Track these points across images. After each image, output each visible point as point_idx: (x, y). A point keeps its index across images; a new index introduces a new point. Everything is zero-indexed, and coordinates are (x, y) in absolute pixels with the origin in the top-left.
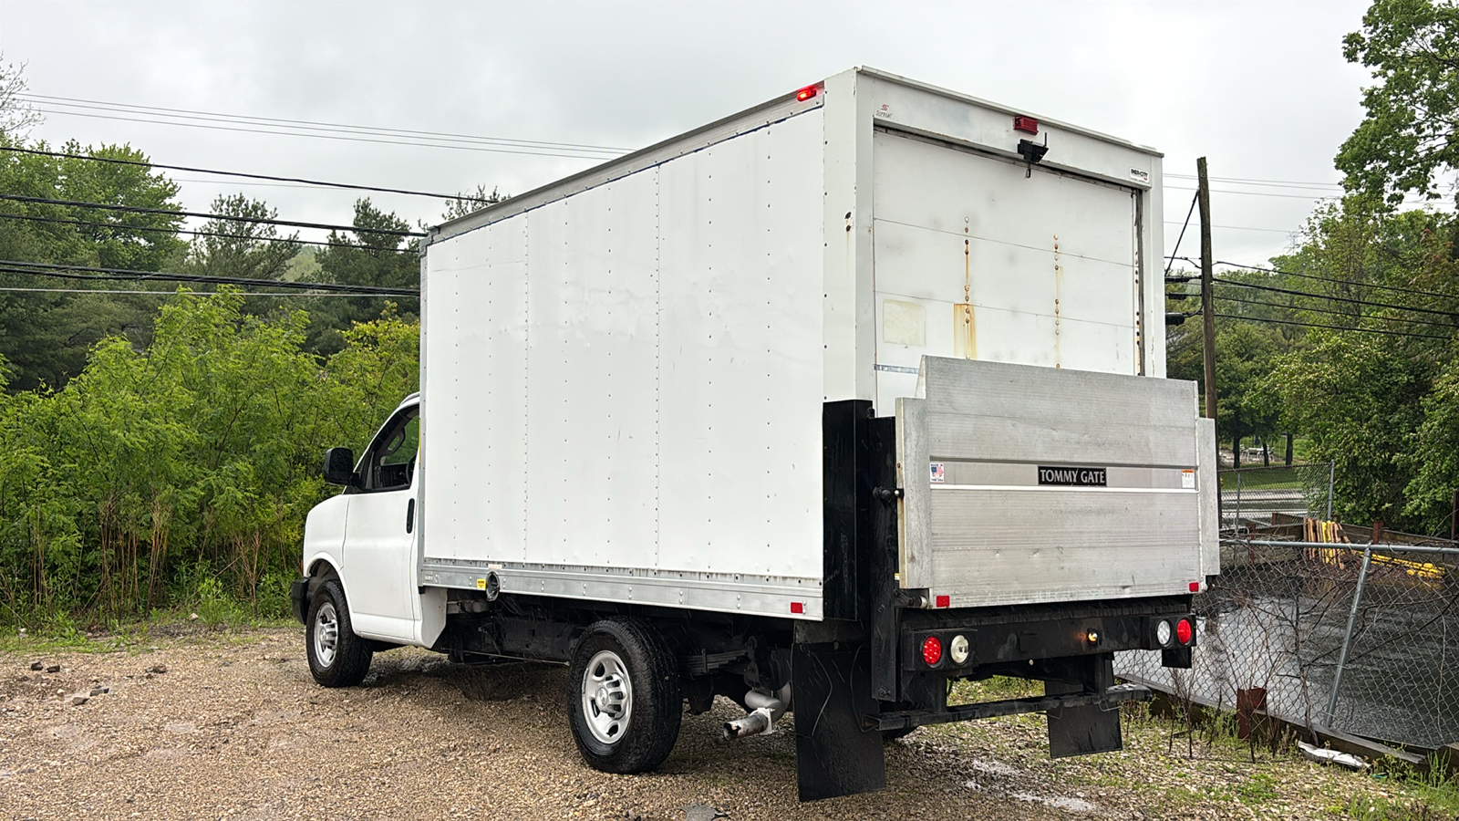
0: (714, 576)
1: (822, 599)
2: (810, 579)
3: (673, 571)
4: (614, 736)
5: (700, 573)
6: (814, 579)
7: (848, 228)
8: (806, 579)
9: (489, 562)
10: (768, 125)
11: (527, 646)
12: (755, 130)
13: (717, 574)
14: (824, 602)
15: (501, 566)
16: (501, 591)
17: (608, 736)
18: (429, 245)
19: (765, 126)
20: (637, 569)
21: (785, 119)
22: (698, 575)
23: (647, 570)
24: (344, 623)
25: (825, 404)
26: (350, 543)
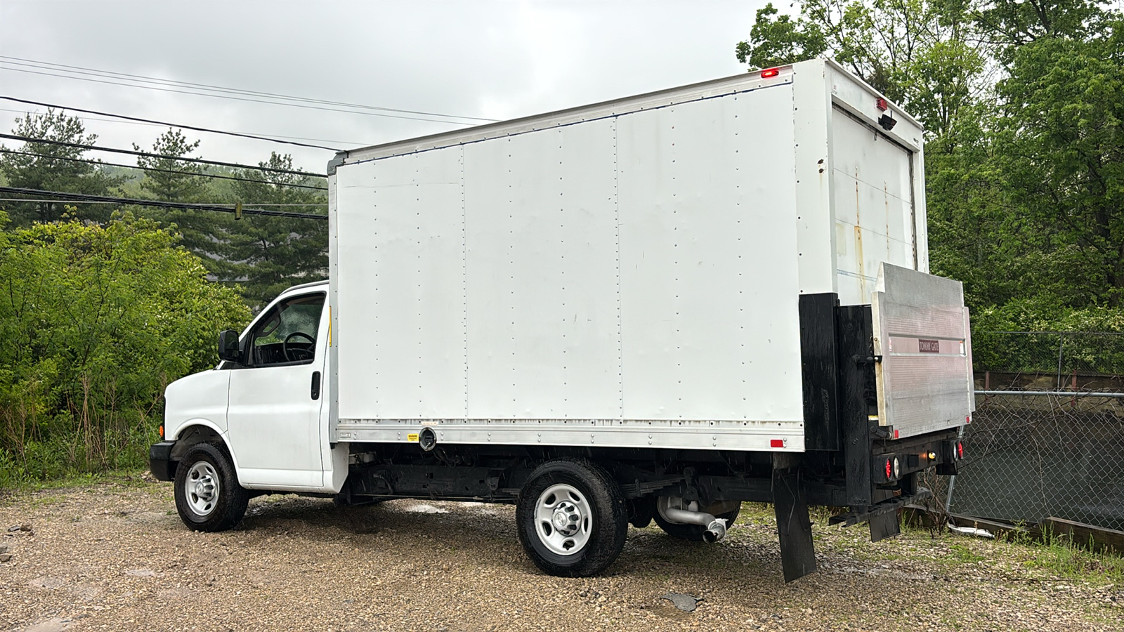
0: (687, 423)
1: (804, 437)
2: (790, 422)
3: (641, 421)
4: (571, 549)
5: (671, 421)
6: (794, 422)
7: (821, 171)
8: (786, 422)
9: (423, 420)
10: (735, 93)
11: (424, 487)
12: (722, 96)
13: (690, 421)
14: (805, 438)
15: (437, 423)
16: (437, 442)
17: (565, 549)
18: (339, 166)
19: (732, 94)
20: (599, 420)
21: (753, 90)
22: (669, 423)
23: (612, 420)
24: (228, 477)
25: (801, 296)
26: (234, 410)
